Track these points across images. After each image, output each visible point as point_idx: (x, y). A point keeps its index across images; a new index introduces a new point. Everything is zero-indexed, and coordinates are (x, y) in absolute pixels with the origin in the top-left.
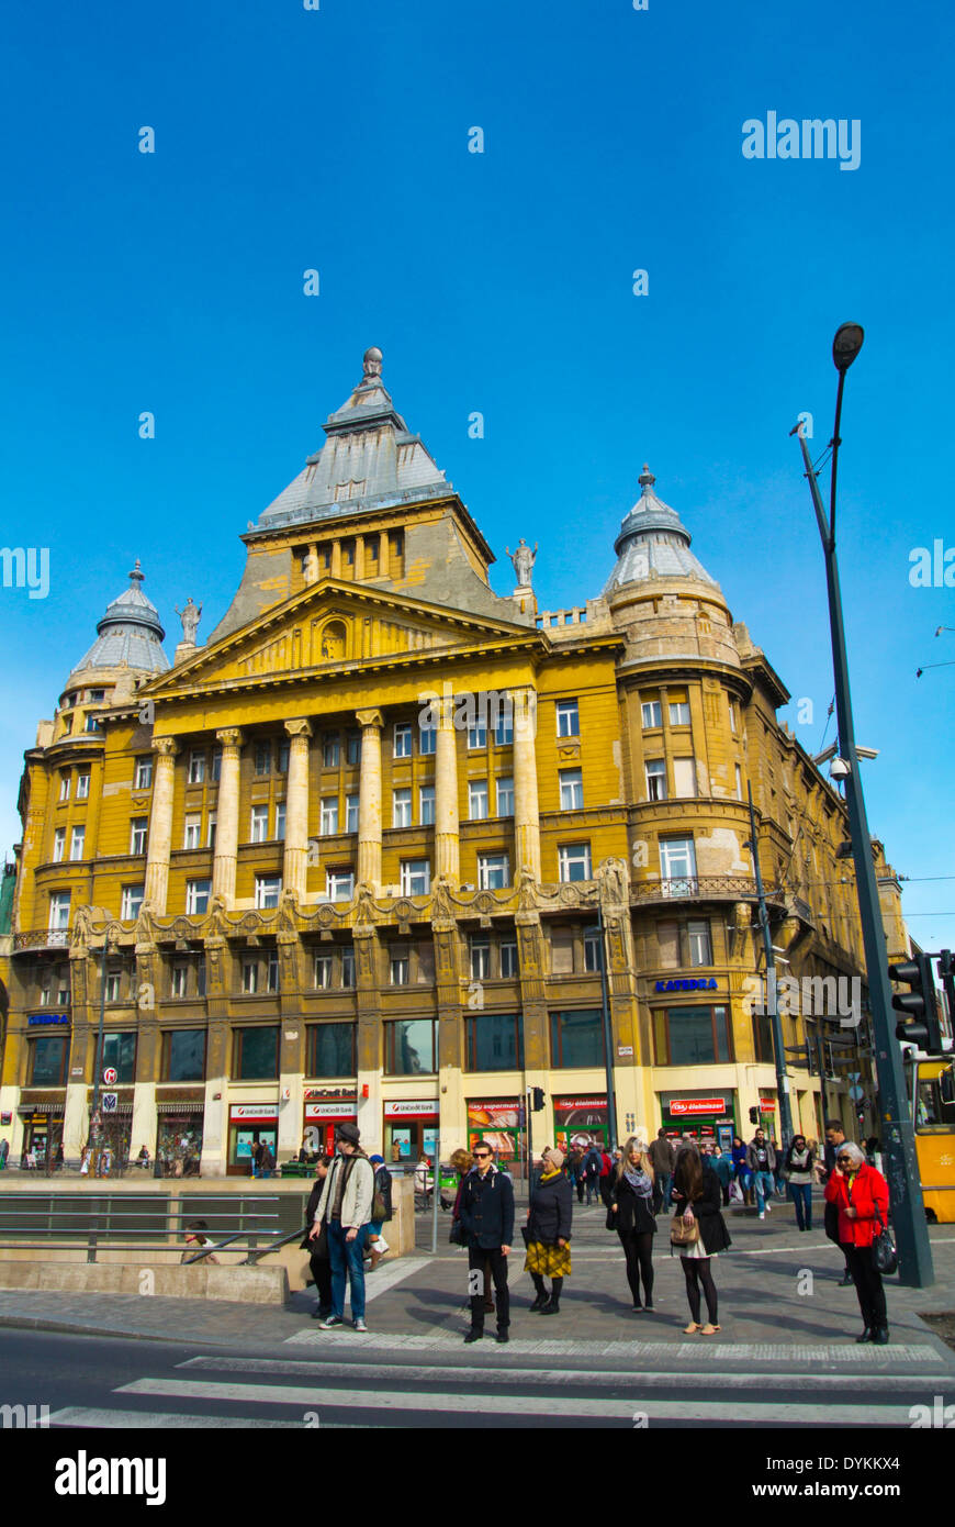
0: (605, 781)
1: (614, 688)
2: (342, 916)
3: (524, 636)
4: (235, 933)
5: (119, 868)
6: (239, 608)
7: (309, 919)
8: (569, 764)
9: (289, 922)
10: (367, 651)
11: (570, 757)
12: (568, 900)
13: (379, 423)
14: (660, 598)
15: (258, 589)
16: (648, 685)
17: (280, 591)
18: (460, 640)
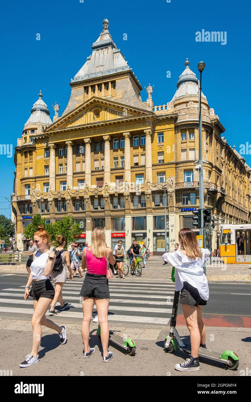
0: (170, 156)
1: (174, 129)
2: (100, 192)
3: (149, 114)
4: (73, 196)
5: (42, 179)
6: (70, 106)
7: (92, 192)
8: (161, 151)
9: (87, 193)
10: (106, 118)
11: (161, 149)
12: (159, 187)
13: (108, 46)
14: (188, 102)
15: (75, 100)
16: (183, 128)
17: (81, 100)
18: (131, 115)
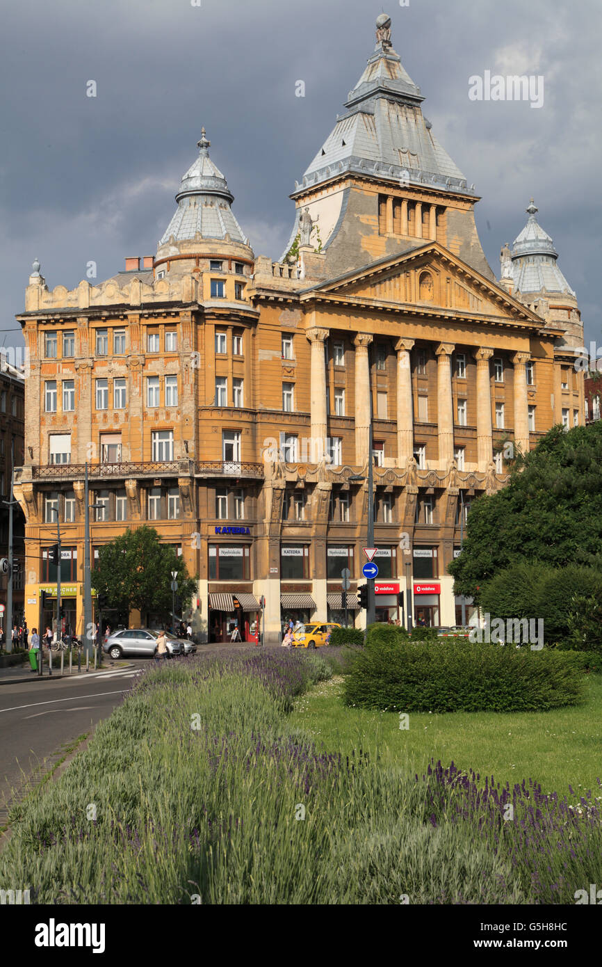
3: (538, 323)
4: (382, 483)
6: (347, 231)
7: (423, 479)
9: (412, 479)
10: (448, 302)
13: (414, 103)
